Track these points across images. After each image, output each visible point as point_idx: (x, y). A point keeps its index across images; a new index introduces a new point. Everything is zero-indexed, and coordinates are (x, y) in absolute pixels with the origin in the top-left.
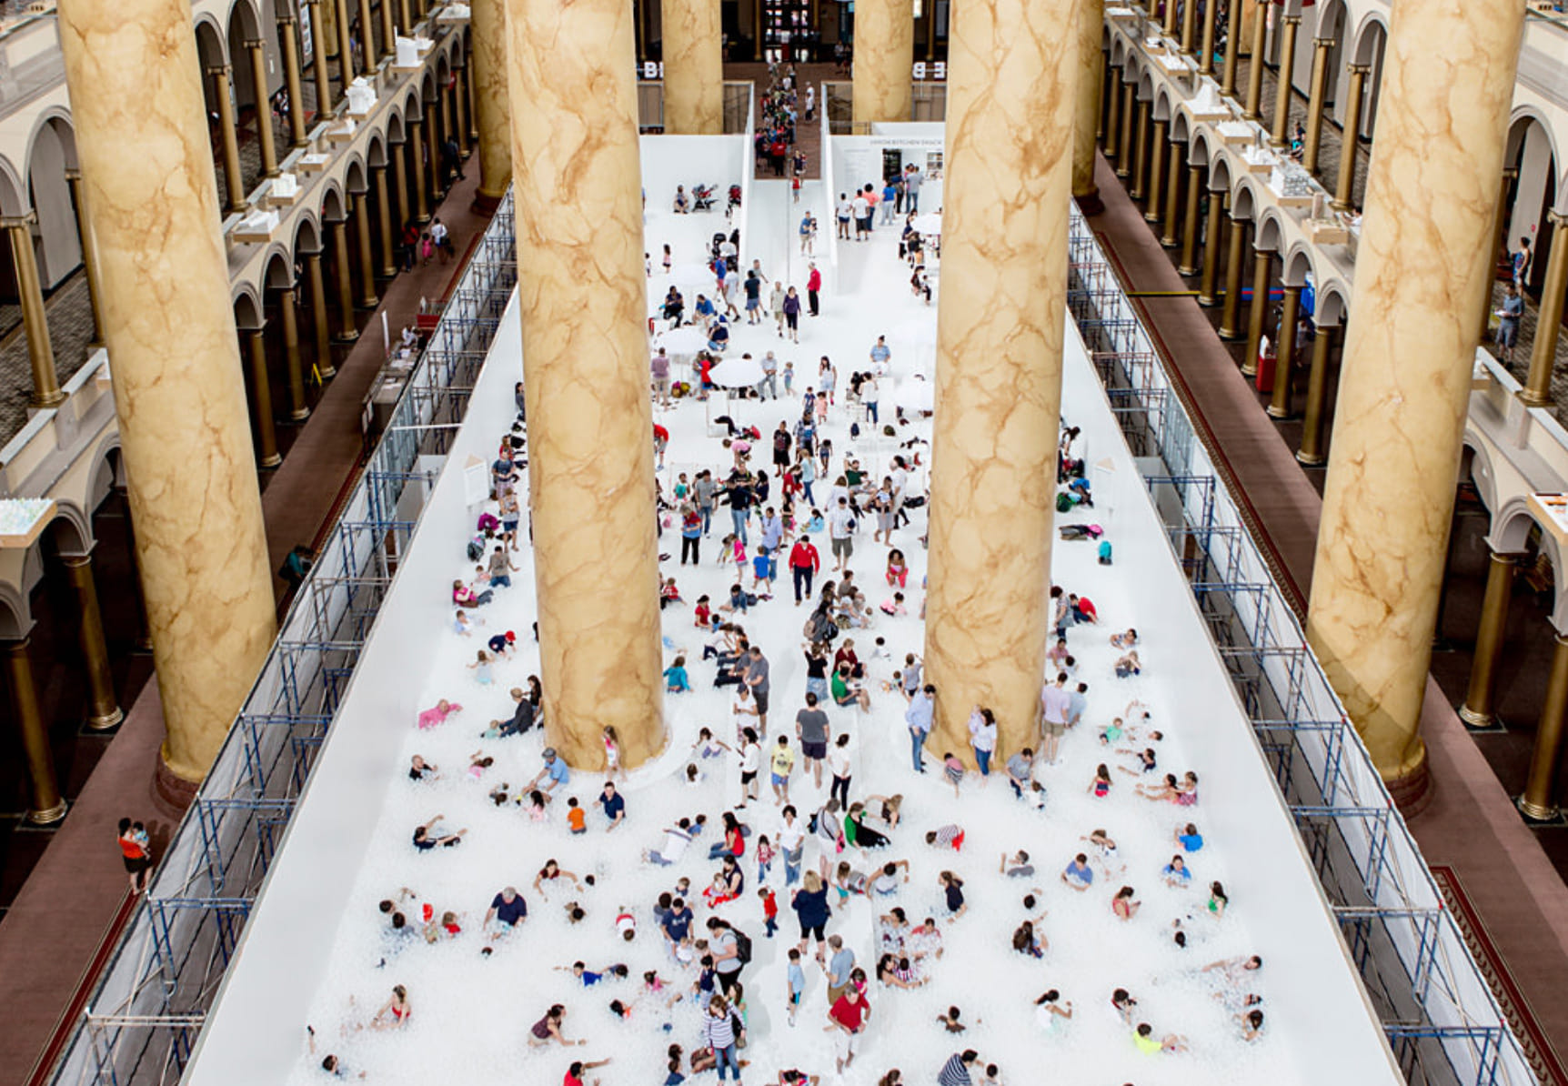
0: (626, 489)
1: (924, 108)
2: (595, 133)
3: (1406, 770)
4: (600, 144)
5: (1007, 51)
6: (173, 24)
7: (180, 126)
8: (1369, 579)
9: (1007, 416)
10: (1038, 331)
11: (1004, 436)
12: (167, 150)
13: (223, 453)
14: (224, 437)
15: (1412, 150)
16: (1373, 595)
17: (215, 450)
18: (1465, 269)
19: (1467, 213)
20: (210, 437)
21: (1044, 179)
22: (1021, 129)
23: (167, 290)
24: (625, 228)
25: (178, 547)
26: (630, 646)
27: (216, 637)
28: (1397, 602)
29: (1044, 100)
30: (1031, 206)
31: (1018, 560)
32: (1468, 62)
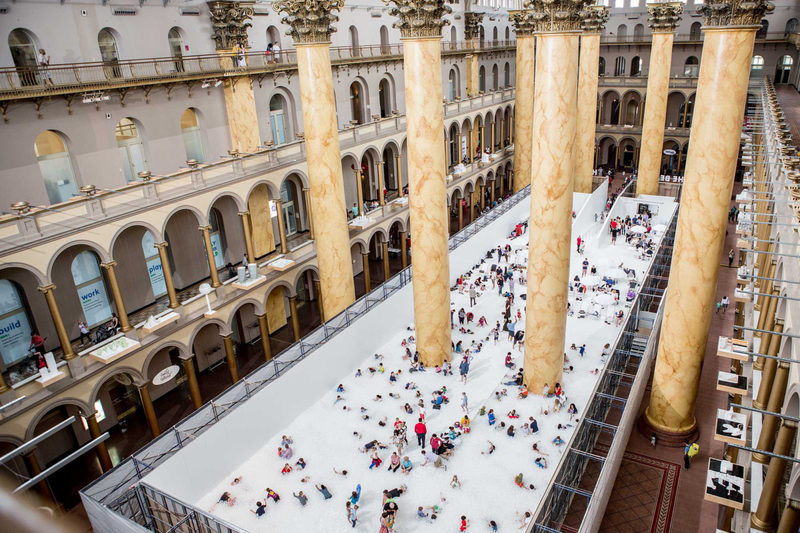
0: (434, 283)
1: (668, 192)
2: (426, 175)
3: (681, 430)
4: (427, 179)
5: (543, 159)
6: (329, 138)
7: (329, 165)
8: (668, 358)
9: (542, 279)
10: (553, 252)
11: (542, 285)
12: (326, 172)
13: (337, 256)
14: (338, 252)
15: (687, 205)
16: (669, 364)
17: (336, 255)
18: (705, 250)
19: (706, 230)
20: (334, 251)
21: (555, 202)
22: (547, 184)
23: (324, 209)
24: (435, 204)
25: (326, 280)
26: (434, 332)
27: (334, 306)
28: (677, 368)
29: (555, 175)
30: (551, 210)
31: (546, 327)
32: (706, 174)
